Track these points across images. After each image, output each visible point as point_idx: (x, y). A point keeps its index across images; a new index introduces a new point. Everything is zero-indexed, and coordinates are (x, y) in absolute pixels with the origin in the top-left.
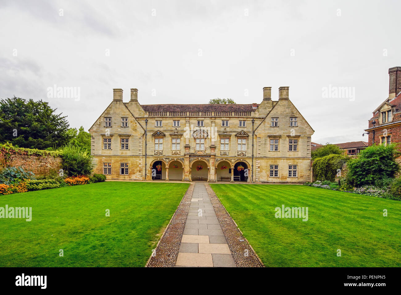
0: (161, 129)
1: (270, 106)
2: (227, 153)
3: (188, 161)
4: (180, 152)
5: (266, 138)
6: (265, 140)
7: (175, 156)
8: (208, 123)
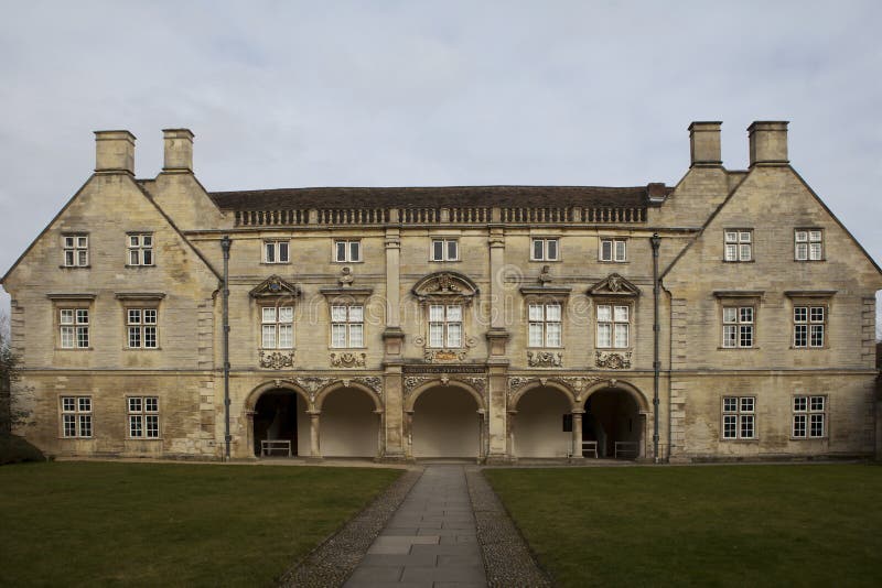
0: (287, 273)
1: (717, 186)
2: (556, 358)
3: (395, 389)
4: (364, 356)
5: (707, 303)
6: (705, 311)
7: (345, 368)
8: (476, 249)
